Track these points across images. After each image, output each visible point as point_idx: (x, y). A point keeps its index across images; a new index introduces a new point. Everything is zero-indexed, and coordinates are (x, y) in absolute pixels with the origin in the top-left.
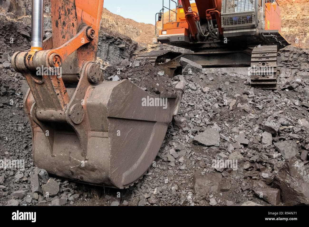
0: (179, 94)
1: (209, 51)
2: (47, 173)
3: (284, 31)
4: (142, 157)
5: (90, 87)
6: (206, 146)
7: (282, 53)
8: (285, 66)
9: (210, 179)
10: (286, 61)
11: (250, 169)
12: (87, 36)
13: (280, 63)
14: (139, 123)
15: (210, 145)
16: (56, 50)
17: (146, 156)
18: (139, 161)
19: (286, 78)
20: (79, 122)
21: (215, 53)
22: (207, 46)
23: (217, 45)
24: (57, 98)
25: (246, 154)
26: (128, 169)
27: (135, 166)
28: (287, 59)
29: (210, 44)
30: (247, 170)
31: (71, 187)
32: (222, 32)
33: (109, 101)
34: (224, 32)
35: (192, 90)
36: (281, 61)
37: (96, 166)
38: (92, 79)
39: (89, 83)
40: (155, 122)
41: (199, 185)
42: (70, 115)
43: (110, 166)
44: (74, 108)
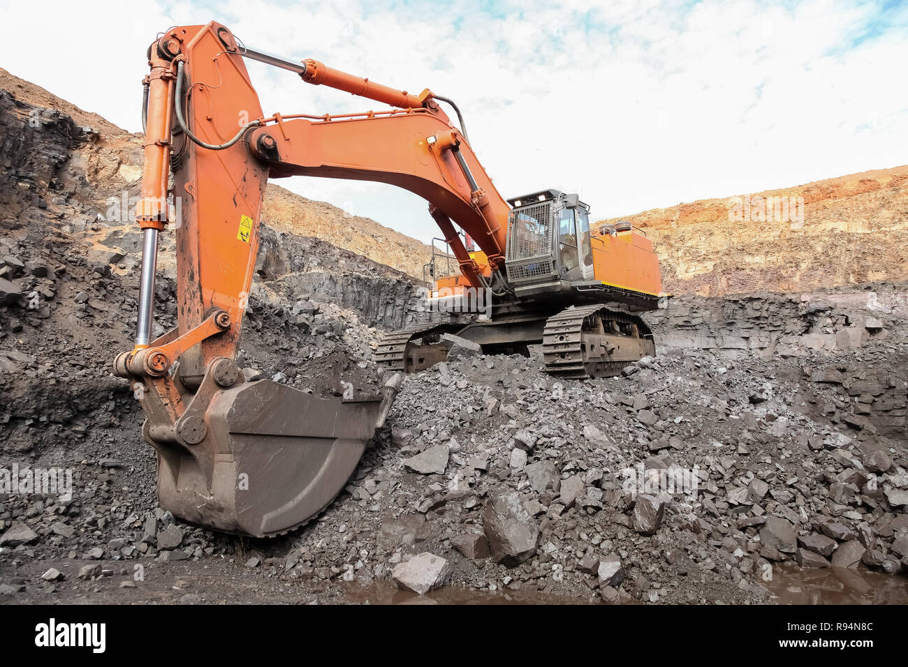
0: (388, 394)
1: (508, 318)
2: (172, 517)
3: (757, 263)
4: (305, 492)
5: (219, 392)
6: (421, 474)
7: (749, 304)
8: (757, 327)
9: (404, 524)
10: (758, 318)
11: (475, 509)
12: (217, 323)
13: (747, 322)
14: (299, 441)
15: (428, 472)
16: (163, 348)
17: (314, 490)
18: (300, 497)
19: (762, 349)
20: (197, 440)
21: (516, 321)
22: (505, 311)
23: (519, 309)
24: (165, 409)
25: (478, 486)
26: (275, 507)
27: (290, 505)
28: (758, 314)
29: (508, 307)
30: (471, 509)
31: (205, 537)
32: (513, 289)
33: (231, 411)
34: (516, 290)
35: (443, 385)
36: (749, 319)
37: (223, 505)
38: (221, 381)
39: (217, 387)
40: (335, 439)
41: (385, 534)
42: (180, 432)
43: (236, 503)
44: (188, 422)
